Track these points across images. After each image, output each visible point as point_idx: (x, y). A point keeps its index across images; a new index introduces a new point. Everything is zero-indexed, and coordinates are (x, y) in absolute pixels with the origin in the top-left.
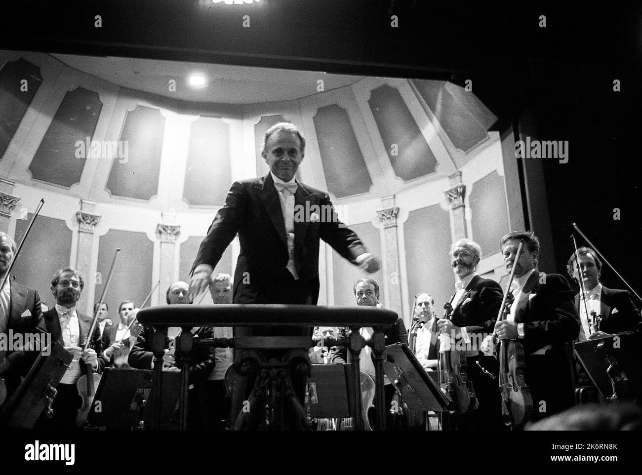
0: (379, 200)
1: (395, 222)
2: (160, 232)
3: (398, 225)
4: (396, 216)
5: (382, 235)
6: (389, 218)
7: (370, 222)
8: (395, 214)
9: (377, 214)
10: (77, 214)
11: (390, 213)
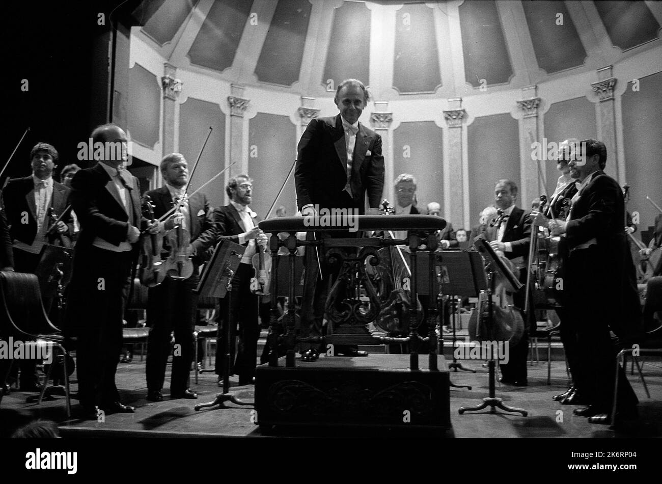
0: (595, 72)
1: (611, 94)
2: (374, 121)
3: (615, 97)
4: (613, 88)
5: (598, 109)
6: (605, 90)
7: (585, 96)
8: (611, 86)
9: (592, 88)
10: (299, 109)
11: (607, 85)
